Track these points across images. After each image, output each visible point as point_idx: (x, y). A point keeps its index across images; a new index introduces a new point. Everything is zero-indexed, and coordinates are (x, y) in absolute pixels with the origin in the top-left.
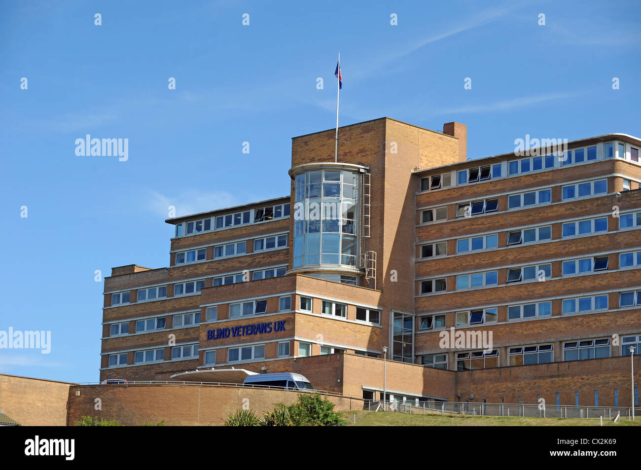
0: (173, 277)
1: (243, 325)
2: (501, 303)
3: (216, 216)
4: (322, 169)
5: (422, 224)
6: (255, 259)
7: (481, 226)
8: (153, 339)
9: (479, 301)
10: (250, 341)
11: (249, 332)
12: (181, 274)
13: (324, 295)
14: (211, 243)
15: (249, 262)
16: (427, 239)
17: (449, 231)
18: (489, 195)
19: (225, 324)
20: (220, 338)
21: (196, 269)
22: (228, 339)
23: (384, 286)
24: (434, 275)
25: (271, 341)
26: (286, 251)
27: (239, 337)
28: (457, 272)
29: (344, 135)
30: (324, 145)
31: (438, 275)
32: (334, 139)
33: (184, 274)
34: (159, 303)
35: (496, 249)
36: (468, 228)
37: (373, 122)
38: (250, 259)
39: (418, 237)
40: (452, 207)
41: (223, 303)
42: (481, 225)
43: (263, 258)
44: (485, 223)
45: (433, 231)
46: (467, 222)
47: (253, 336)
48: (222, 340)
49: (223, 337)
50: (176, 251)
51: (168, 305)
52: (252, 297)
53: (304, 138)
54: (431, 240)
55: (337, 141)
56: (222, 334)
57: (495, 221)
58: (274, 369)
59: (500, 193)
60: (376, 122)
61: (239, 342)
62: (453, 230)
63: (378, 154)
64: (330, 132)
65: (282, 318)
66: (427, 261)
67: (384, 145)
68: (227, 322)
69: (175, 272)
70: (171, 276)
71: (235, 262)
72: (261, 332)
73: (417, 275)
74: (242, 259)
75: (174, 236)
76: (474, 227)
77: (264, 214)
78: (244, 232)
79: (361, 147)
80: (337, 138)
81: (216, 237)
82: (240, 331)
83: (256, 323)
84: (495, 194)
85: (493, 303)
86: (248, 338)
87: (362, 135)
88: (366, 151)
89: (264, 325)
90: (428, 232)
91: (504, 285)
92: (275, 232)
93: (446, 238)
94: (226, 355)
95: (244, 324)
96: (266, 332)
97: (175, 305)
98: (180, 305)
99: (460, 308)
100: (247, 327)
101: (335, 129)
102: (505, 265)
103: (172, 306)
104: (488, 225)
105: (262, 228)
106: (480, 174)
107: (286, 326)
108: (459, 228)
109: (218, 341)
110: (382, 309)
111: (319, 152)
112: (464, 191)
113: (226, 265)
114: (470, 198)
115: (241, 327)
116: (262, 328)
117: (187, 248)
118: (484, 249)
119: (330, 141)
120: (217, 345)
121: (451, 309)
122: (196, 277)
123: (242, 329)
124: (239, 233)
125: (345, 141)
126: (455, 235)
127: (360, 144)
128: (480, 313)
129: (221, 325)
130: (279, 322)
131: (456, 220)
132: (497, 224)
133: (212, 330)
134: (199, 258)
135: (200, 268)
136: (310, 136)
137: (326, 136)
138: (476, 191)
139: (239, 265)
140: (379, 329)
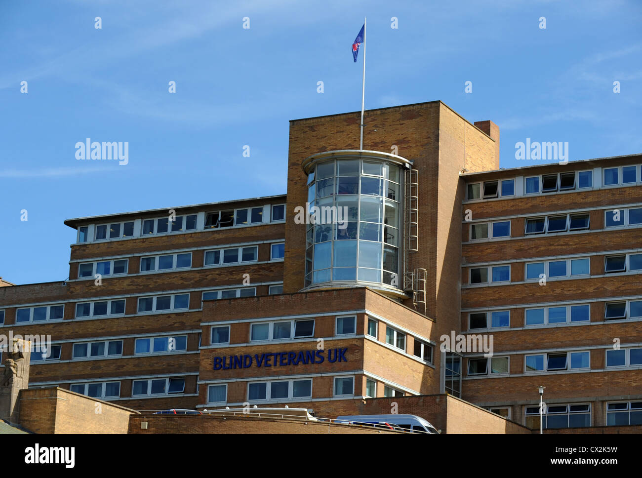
0: (73, 294)
1: (275, 351)
2: (596, 345)
3: (142, 219)
4: (360, 158)
5: (471, 241)
6: (207, 276)
7: (564, 247)
8: (41, 372)
9: (562, 342)
10: (287, 374)
11: (286, 361)
12: (87, 290)
13: (390, 319)
14: (137, 253)
15: (196, 280)
16: (480, 260)
17: (513, 251)
18: (576, 208)
19: (244, 350)
20: (235, 368)
21: (112, 285)
22: (250, 370)
23: (436, 315)
24: (491, 306)
25: (323, 375)
26: (256, 268)
27: (267, 368)
28: (527, 303)
29: (374, 120)
30: (341, 132)
31: (496, 306)
32: (357, 125)
33: (92, 291)
34: (52, 326)
35: (587, 276)
36: (543, 248)
37: (419, 107)
38: (198, 275)
39: (466, 257)
40: (518, 221)
41: (241, 321)
42: (563, 245)
43: (219, 275)
44: (571, 244)
45: (489, 251)
46: (543, 242)
47: (291, 366)
48: (238, 370)
49: (241, 368)
50: (79, 261)
51: (65, 330)
52: (289, 315)
53: (308, 122)
54: (486, 261)
55: (362, 127)
56: (239, 363)
57: (587, 242)
58: (328, 413)
59: (593, 206)
60: (425, 106)
61: (268, 375)
62: (520, 250)
63: (428, 147)
64: (350, 116)
65: (341, 345)
66: (480, 288)
67: (438, 136)
68: (247, 346)
69: (77, 288)
70: (72, 292)
71: (174, 278)
72: (305, 363)
73: (465, 305)
74: (186, 275)
75: (75, 242)
76: (553, 247)
77: (220, 218)
78: (189, 240)
79: (401, 137)
80: (362, 123)
81: (144, 245)
82: (270, 360)
83: (296, 349)
84: (585, 208)
85: (584, 345)
86: (284, 369)
87: (402, 122)
88: (408, 142)
89: (311, 353)
90: (482, 251)
91: (602, 323)
92: (240, 242)
93: (509, 260)
94: (245, 391)
95: (278, 350)
96: (313, 362)
97: (77, 330)
98: (85, 330)
99: (531, 349)
100: (282, 355)
101: (360, 112)
102: (601, 297)
103: (71, 331)
104: (574, 247)
105: (217, 236)
106: (559, 182)
107: (349, 356)
108: (529, 249)
109: (231, 372)
110: (435, 345)
111: (332, 141)
112: (535, 202)
113: (160, 281)
114: (546, 212)
115: (271, 354)
116: (308, 357)
117: (97, 257)
118: (568, 276)
119: (351, 127)
120: (230, 378)
121: (518, 350)
122: (112, 295)
123: (272, 358)
124: (182, 241)
125: (374, 128)
126: (524, 257)
127: (397, 133)
128: (563, 356)
129: (236, 350)
130: (336, 350)
131: (524, 238)
132: (589, 246)
133: (222, 357)
134: (116, 271)
135: (117, 284)
136: (319, 120)
137: (345, 120)
138: (555, 203)
139: (180, 282)
140: (432, 370)
